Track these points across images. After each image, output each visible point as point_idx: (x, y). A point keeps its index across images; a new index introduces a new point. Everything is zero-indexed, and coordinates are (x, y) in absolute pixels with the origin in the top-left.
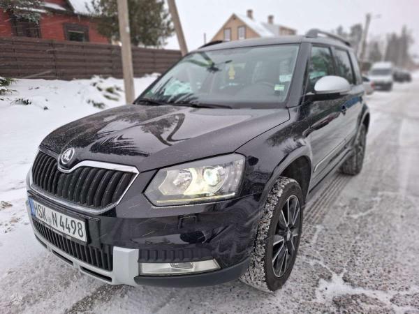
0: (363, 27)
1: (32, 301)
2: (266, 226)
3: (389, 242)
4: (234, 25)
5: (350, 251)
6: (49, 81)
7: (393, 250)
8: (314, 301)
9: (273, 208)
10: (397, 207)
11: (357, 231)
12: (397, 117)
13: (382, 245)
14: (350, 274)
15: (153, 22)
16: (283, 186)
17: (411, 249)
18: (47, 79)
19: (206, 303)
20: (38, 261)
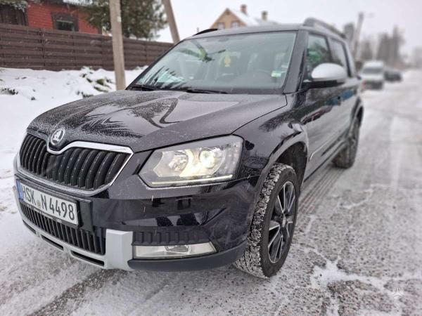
0: (356, 26)
1: (20, 289)
2: (263, 211)
3: (382, 232)
4: (228, 20)
5: (344, 240)
6: (36, 71)
7: (386, 239)
8: (308, 287)
9: (269, 193)
10: (390, 198)
11: (350, 221)
12: (389, 114)
13: (375, 234)
14: (345, 261)
15: (145, 14)
16: (280, 172)
17: (403, 237)
18: (34, 69)
19: (201, 289)
20: (26, 250)
